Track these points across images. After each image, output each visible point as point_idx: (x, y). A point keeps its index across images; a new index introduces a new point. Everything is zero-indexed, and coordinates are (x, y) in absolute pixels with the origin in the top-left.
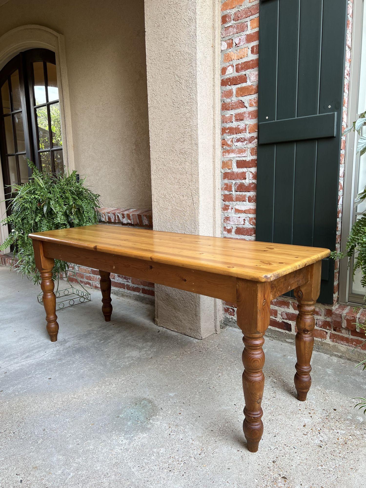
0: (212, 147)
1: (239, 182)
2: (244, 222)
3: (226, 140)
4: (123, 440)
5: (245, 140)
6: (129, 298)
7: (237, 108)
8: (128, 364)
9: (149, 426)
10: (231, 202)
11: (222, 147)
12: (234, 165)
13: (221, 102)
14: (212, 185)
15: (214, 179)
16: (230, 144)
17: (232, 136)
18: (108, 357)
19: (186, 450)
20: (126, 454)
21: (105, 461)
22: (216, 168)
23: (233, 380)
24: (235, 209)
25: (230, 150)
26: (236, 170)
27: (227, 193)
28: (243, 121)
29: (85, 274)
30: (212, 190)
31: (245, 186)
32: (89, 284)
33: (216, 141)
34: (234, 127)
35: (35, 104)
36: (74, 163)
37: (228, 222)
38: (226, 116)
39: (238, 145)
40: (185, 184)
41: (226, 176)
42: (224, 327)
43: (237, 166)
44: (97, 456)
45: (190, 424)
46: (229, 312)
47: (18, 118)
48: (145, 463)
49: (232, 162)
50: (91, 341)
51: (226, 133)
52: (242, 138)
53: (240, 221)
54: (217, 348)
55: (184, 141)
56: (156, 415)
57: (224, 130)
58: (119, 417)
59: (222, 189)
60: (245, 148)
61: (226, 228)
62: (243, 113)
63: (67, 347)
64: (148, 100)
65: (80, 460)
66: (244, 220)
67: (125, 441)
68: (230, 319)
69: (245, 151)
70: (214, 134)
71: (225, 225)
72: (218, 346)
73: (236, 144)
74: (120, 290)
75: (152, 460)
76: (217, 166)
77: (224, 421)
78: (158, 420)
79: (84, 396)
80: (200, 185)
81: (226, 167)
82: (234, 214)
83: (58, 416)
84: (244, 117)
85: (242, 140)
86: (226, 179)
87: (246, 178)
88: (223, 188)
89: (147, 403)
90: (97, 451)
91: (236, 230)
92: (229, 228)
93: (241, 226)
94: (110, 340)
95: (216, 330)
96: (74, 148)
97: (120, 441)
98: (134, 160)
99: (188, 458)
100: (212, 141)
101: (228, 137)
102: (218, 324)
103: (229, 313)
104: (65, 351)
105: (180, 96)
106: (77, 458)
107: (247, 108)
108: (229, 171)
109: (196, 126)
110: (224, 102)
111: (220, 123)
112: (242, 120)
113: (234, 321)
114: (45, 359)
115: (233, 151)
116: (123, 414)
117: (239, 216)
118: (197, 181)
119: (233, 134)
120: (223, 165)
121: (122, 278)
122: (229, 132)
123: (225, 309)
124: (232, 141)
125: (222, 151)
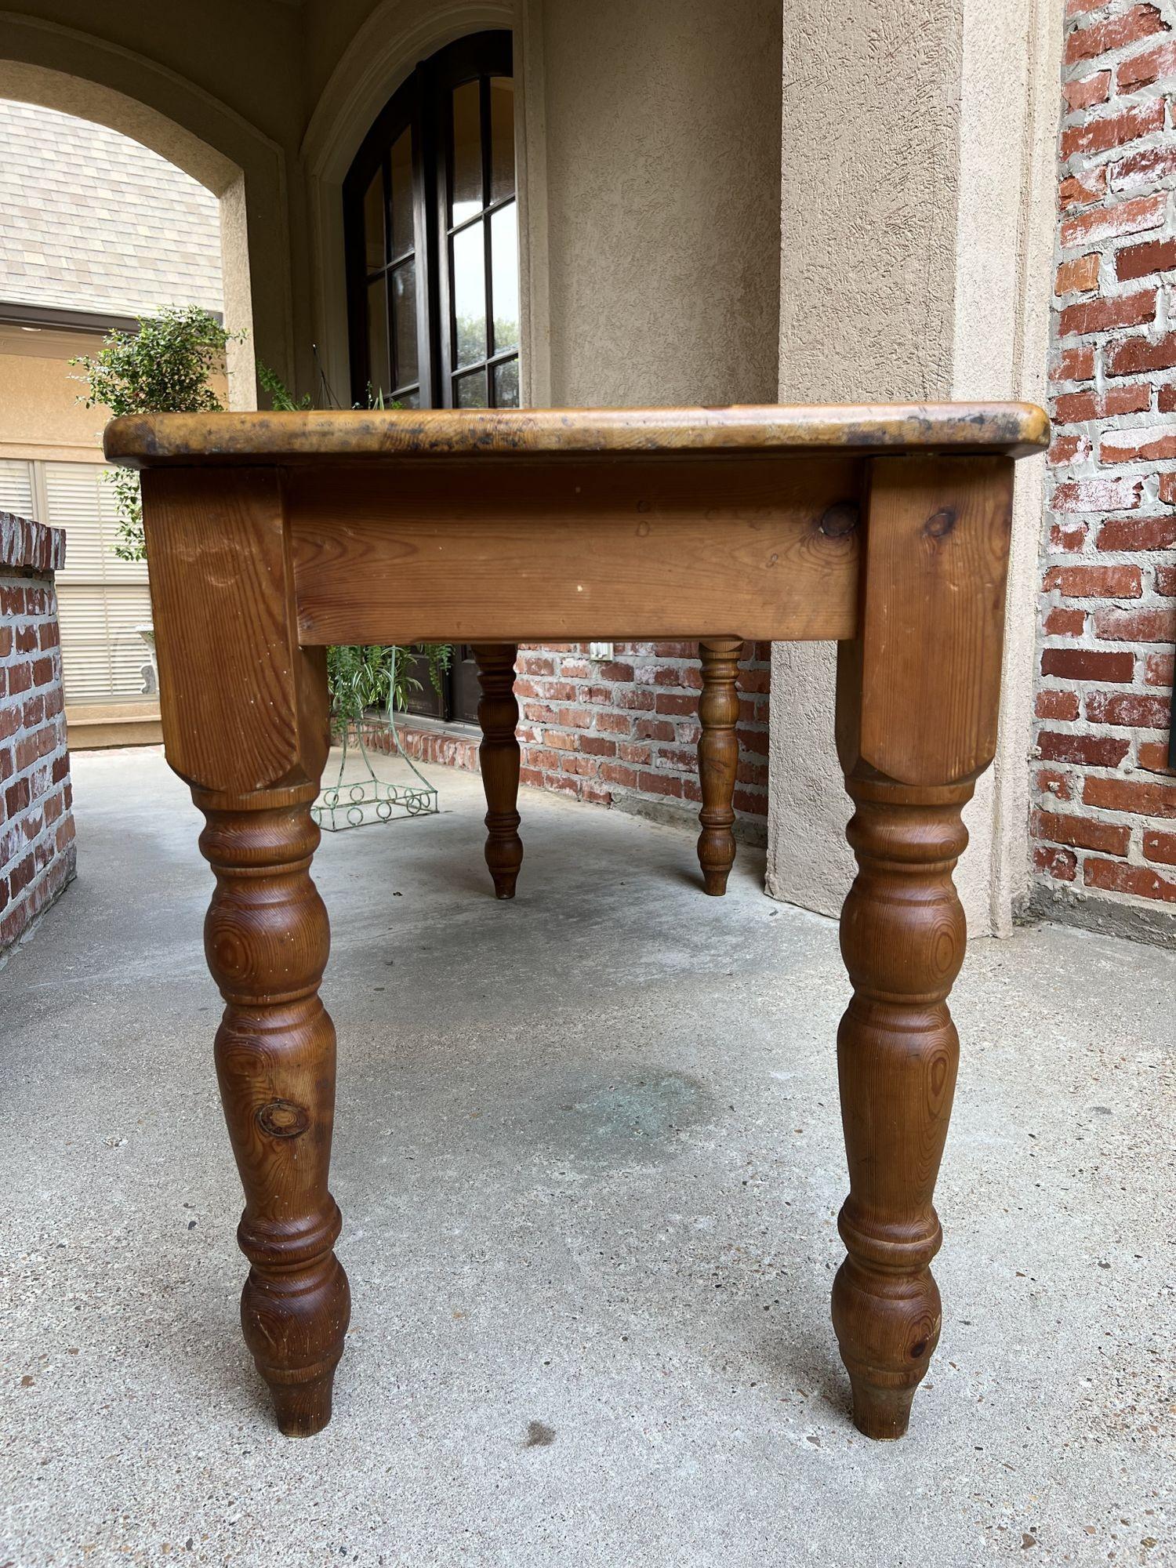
0: (1018, 196)
1: (1122, 334)
2: (1138, 496)
3: (1078, 176)
4: (567, 1173)
5: (1158, 159)
6: (690, 828)
7: (1132, 37)
8: (646, 981)
9: (671, 1149)
10: (1086, 423)
11: (1062, 208)
12: (1108, 268)
13: (1066, 30)
14: (1009, 349)
15: (1019, 325)
16: (1094, 189)
17: (1103, 158)
18: (581, 956)
19: (797, 1237)
20: (566, 1210)
21: (485, 1217)
22: (1030, 280)
23: (1036, 1066)
24: (1103, 448)
25: (1091, 214)
26: (1112, 287)
27: (1070, 387)
28: (1151, 86)
29: (561, 752)
30: (1009, 367)
31: (1147, 345)
32: (571, 784)
33: (1034, 170)
34: (1115, 116)
35: (449, 225)
36: (548, 385)
37: (1071, 504)
38: (1083, 81)
39: (1125, 188)
40: (899, 344)
41: (1070, 320)
42: (1028, 922)
43: (1118, 271)
44: (461, 1200)
45: (831, 1167)
46: (1054, 864)
47: (405, 281)
48: (629, 1247)
49: (1097, 259)
50: (540, 916)
51: (1077, 147)
52: (1143, 156)
53: (1121, 494)
54: (990, 974)
55: (904, 179)
56: (709, 1122)
57: (1070, 142)
58: (571, 1108)
59: (1051, 377)
60: (1156, 191)
61: (1062, 528)
62: (1153, 53)
63: (460, 923)
64: (784, 62)
65: (402, 1201)
66: (1139, 487)
67: (570, 1176)
68: (1055, 891)
69: (1156, 203)
70: (1027, 143)
71: (1058, 520)
72: (995, 969)
73: (1117, 184)
74: (664, 801)
75: (657, 1244)
76: (1033, 273)
77: (975, 1177)
78: (709, 1136)
79: (471, 1043)
80: (956, 339)
81: (1074, 283)
82: (1095, 470)
83: (371, 1079)
84: (1155, 69)
85: (1143, 163)
86: (1071, 333)
87: (1153, 316)
88: (1055, 371)
89: (683, 1086)
90: (466, 1186)
91: (1102, 532)
92: (1071, 529)
93: (1121, 516)
94: (600, 917)
95: (994, 925)
96: (551, 335)
97: (556, 1174)
98: (737, 340)
99: (798, 1260)
100: (1016, 171)
101: (1087, 165)
102: (1005, 898)
103: (1053, 869)
104: (448, 931)
105: (900, 9)
106: (395, 1195)
107: (1170, 28)
108: (1084, 299)
109: (955, 109)
110: (1076, 28)
111: (1058, 114)
112: (1149, 81)
113: (1071, 898)
114: (384, 943)
115: (1104, 217)
116: (588, 1103)
117: (1114, 477)
118: (947, 324)
119: (1110, 146)
120: (1061, 280)
121: (672, 759)
122: (1091, 143)
123: (1038, 854)
124: (1103, 176)
125: (1060, 225)
